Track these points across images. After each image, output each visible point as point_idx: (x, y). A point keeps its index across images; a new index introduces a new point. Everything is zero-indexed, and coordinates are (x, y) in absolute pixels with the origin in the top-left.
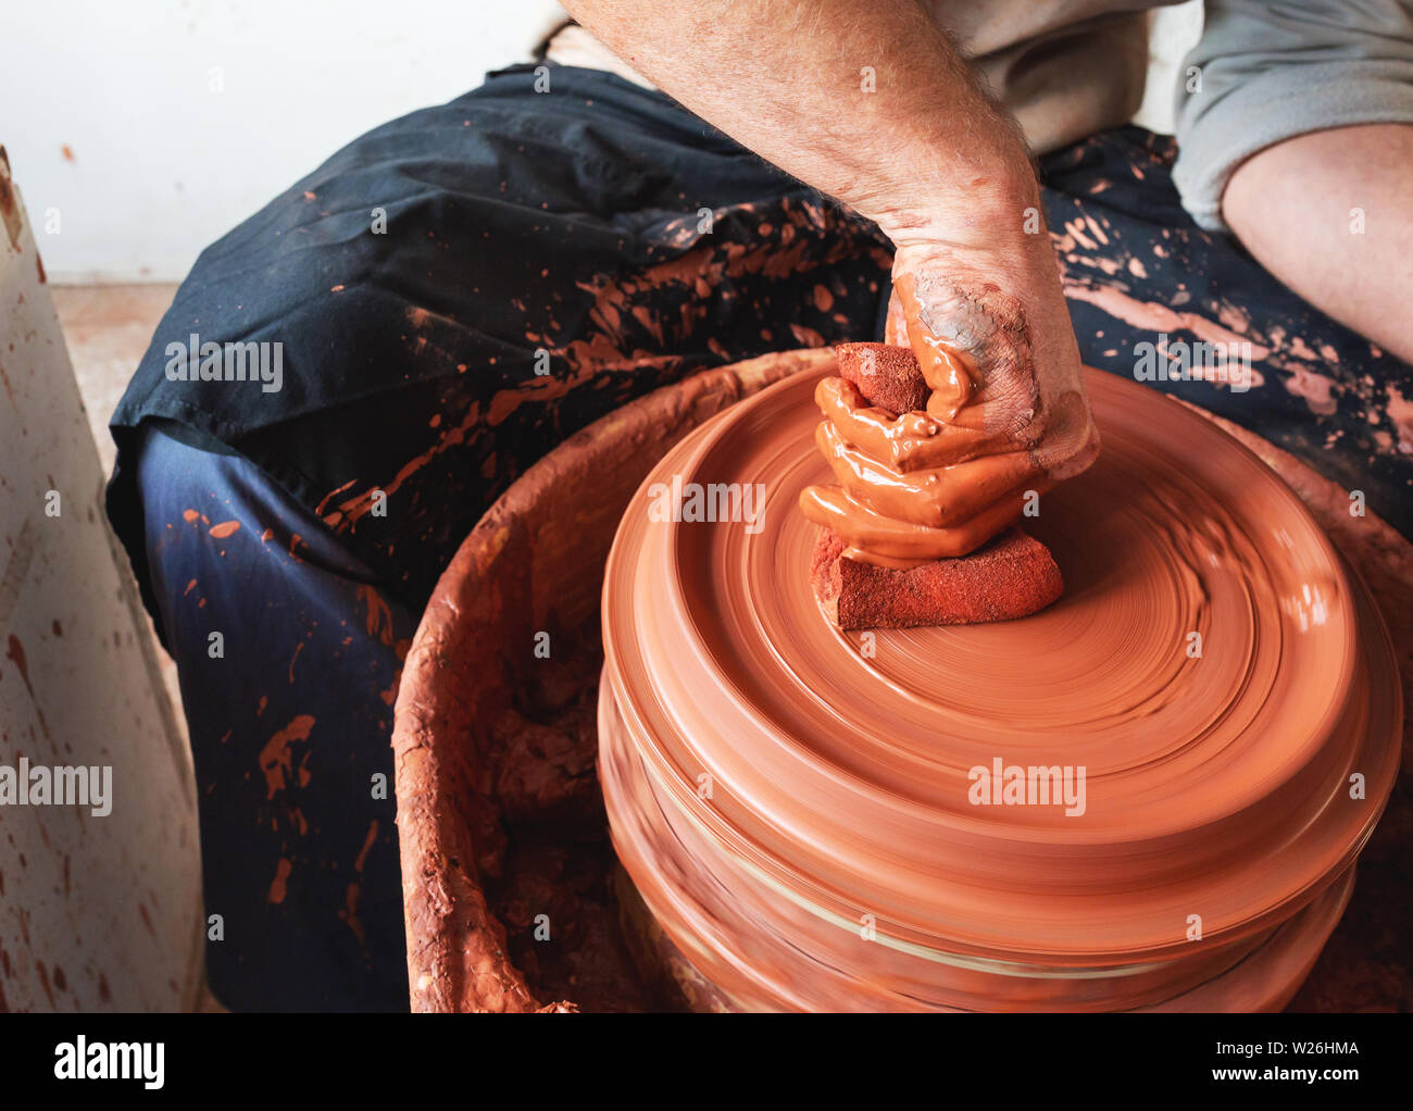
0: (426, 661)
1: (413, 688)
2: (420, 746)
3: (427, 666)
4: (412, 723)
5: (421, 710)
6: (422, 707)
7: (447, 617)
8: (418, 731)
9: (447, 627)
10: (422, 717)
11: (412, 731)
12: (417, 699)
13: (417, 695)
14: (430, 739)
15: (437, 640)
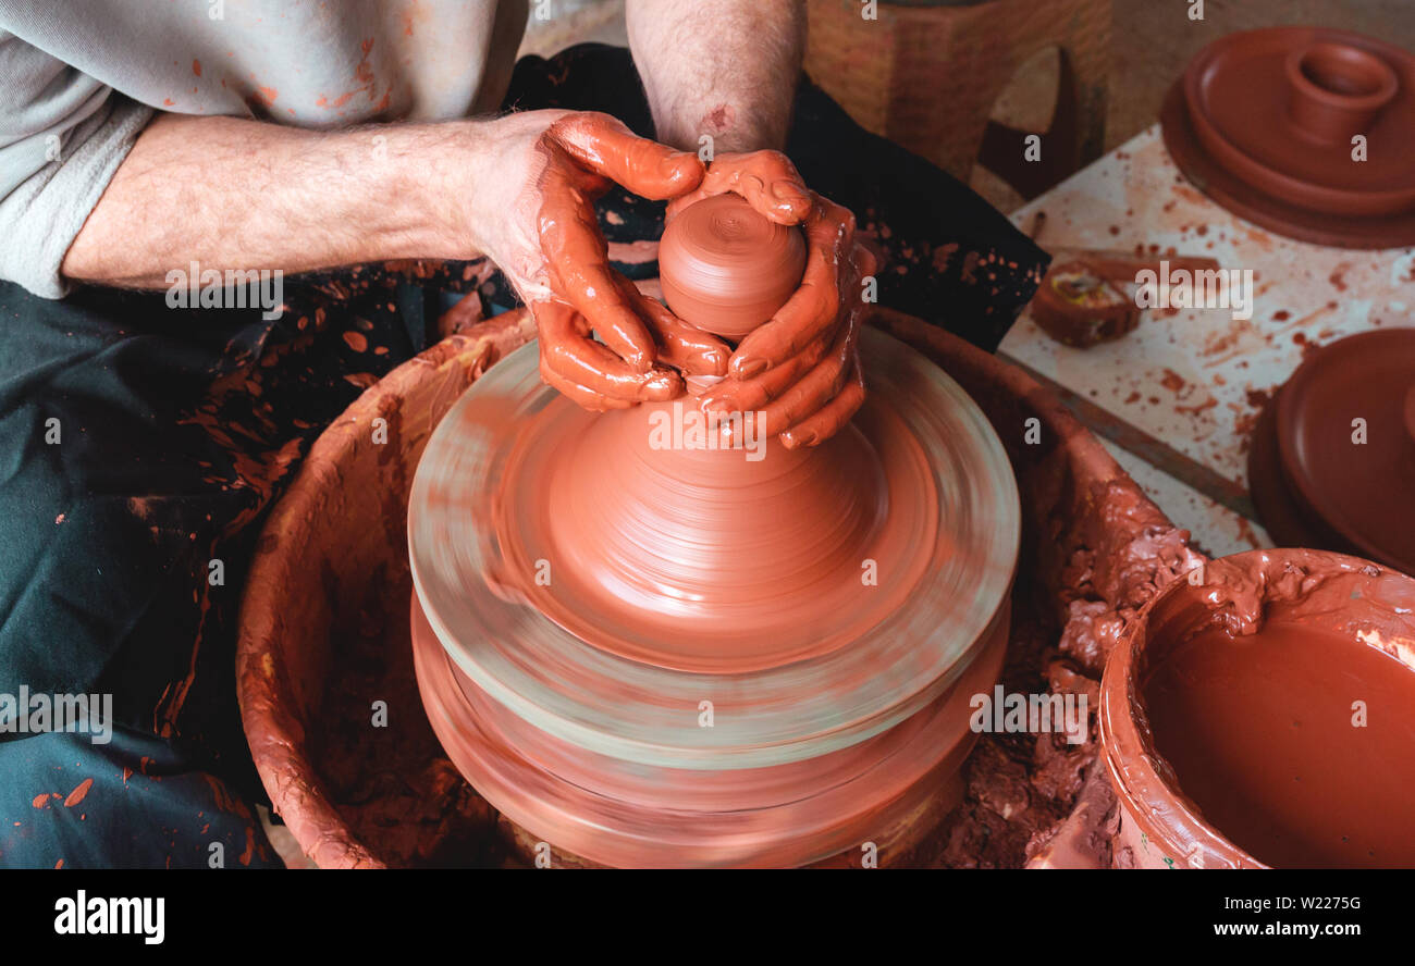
0: (302, 796)
1: (310, 824)
2: (359, 860)
3: (306, 800)
4: (337, 849)
5: (333, 835)
6: (331, 832)
7: (284, 753)
8: (347, 852)
9: (291, 761)
10: (340, 840)
11: (342, 855)
12: (322, 829)
13: (319, 826)
14: (361, 850)
15: (291, 775)
